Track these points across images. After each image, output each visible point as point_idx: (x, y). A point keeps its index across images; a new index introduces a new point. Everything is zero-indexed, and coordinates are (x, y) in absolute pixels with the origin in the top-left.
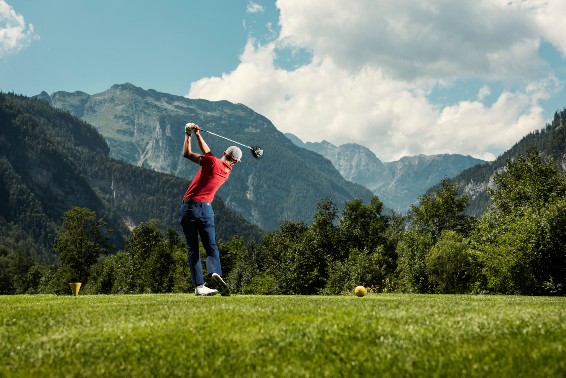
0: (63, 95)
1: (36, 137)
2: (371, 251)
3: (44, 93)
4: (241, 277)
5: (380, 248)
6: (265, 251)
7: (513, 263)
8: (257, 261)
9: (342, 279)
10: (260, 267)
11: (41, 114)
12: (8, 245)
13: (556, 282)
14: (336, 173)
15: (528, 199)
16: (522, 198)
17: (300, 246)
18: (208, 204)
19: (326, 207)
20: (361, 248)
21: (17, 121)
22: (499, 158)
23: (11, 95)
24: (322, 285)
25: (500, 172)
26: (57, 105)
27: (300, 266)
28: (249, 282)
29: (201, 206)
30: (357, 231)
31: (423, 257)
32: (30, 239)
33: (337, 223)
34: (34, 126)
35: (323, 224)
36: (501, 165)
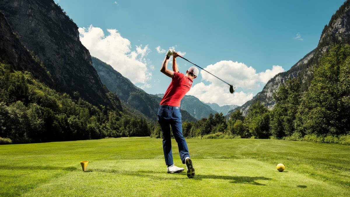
0: (160, 94)
1: (155, 102)
2: (221, 124)
3: (157, 94)
4: (193, 129)
5: (223, 124)
6: (198, 124)
7: (255, 127)
8: (197, 126)
9: (215, 130)
10: (197, 127)
11: (156, 98)
12: (150, 122)
13: (266, 132)
14: (211, 108)
15: (258, 113)
16: (256, 113)
17: (205, 123)
18: (177, 108)
19: (211, 115)
20: (219, 123)
21: (152, 99)
22: (242, 106)
23: (151, 94)
24: (211, 131)
25: (242, 108)
26: (159, 96)
27: (206, 127)
28: (195, 130)
29: (172, 109)
30: (218, 120)
31: (233, 126)
32: (154, 121)
33: (213, 118)
34: (155, 100)
35: (211, 118)
36: (243, 107)
